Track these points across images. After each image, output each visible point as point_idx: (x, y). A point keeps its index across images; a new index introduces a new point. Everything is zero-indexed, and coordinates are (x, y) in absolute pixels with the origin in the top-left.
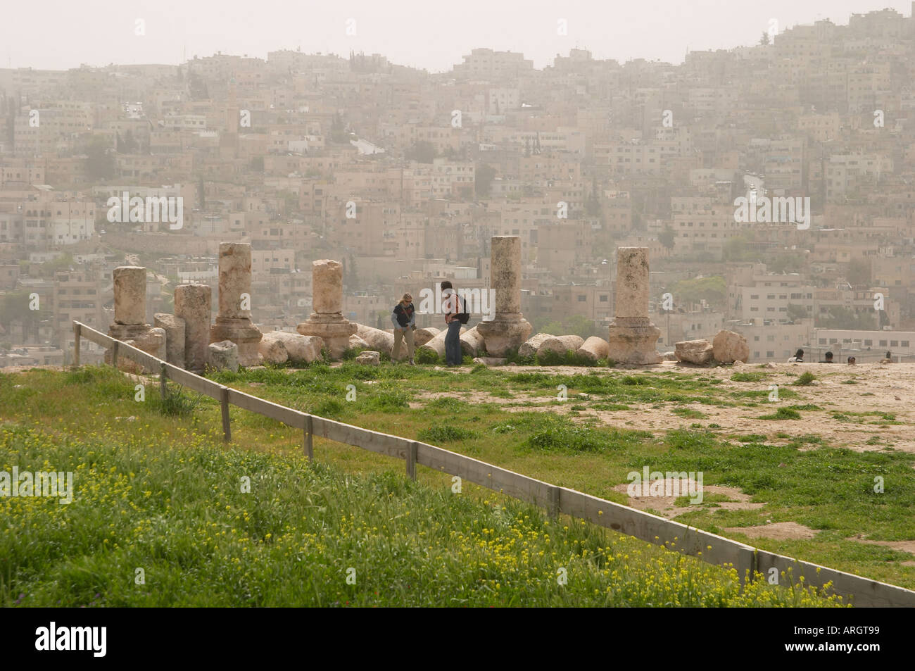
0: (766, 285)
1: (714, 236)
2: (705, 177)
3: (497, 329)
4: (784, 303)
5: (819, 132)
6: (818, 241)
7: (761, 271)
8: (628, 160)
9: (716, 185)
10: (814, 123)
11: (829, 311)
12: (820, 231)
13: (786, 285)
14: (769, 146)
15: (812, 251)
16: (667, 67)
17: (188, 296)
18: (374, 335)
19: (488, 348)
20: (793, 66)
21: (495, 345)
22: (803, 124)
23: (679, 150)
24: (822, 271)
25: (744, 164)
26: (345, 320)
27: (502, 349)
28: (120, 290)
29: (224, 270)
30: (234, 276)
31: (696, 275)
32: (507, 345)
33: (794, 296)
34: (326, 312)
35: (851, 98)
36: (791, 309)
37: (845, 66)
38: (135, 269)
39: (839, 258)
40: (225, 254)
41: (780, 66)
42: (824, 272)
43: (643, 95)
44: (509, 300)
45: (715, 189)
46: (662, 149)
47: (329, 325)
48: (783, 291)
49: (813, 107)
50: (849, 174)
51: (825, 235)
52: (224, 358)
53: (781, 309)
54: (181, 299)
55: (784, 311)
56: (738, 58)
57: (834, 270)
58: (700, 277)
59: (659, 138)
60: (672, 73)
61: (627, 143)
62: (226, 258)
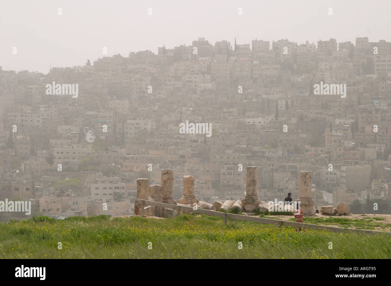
0: (102, 182)
1: (74, 158)
2: (66, 130)
3: (250, 201)
4: (111, 191)
5: (119, 109)
6: (124, 161)
7: (100, 176)
8: (26, 121)
9: (72, 134)
10: (117, 104)
11: (133, 195)
12: (125, 157)
13: (112, 182)
14: (97, 115)
15: (122, 166)
16: (42, 75)
17: (155, 189)
18: (202, 204)
19: (247, 209)
20: (104, 76)
21: (249, 208)
22: (111, 105)
23: (51, 117)
24: (127, 176)
25: (84, 124)
26: (196, 198)
27: (252, 209)
28: (141, 187)
29: (165, 180)
30: (168, 182)
31: (65, 178)
32: (254, 208)
33: (116, 188)
34: (190, 195)
35: (133, 92)
36: (115, 194)
37: (130, 77)
38: (147, 180)
39: (135, 169)
40: (165, 174)
41: (98, 76)
42: (128, 176)
43: (31, 89)
44: (254, 190)
45: (71, 135)
46: (43, 116)
47: (192, 200)
48: (110, 185)
49: (115, 96)
50: (136, 129)
51: (127, 158)
52: (171, 213)
53: (110, 194)
54: (153, 190)
55: (111, 195)
56: (76, 72)
57: (132, 175)
58: (67, 179)
59: (41, 110)
60: (45, 78)
61: (26, 113)
62: (166, 175)
